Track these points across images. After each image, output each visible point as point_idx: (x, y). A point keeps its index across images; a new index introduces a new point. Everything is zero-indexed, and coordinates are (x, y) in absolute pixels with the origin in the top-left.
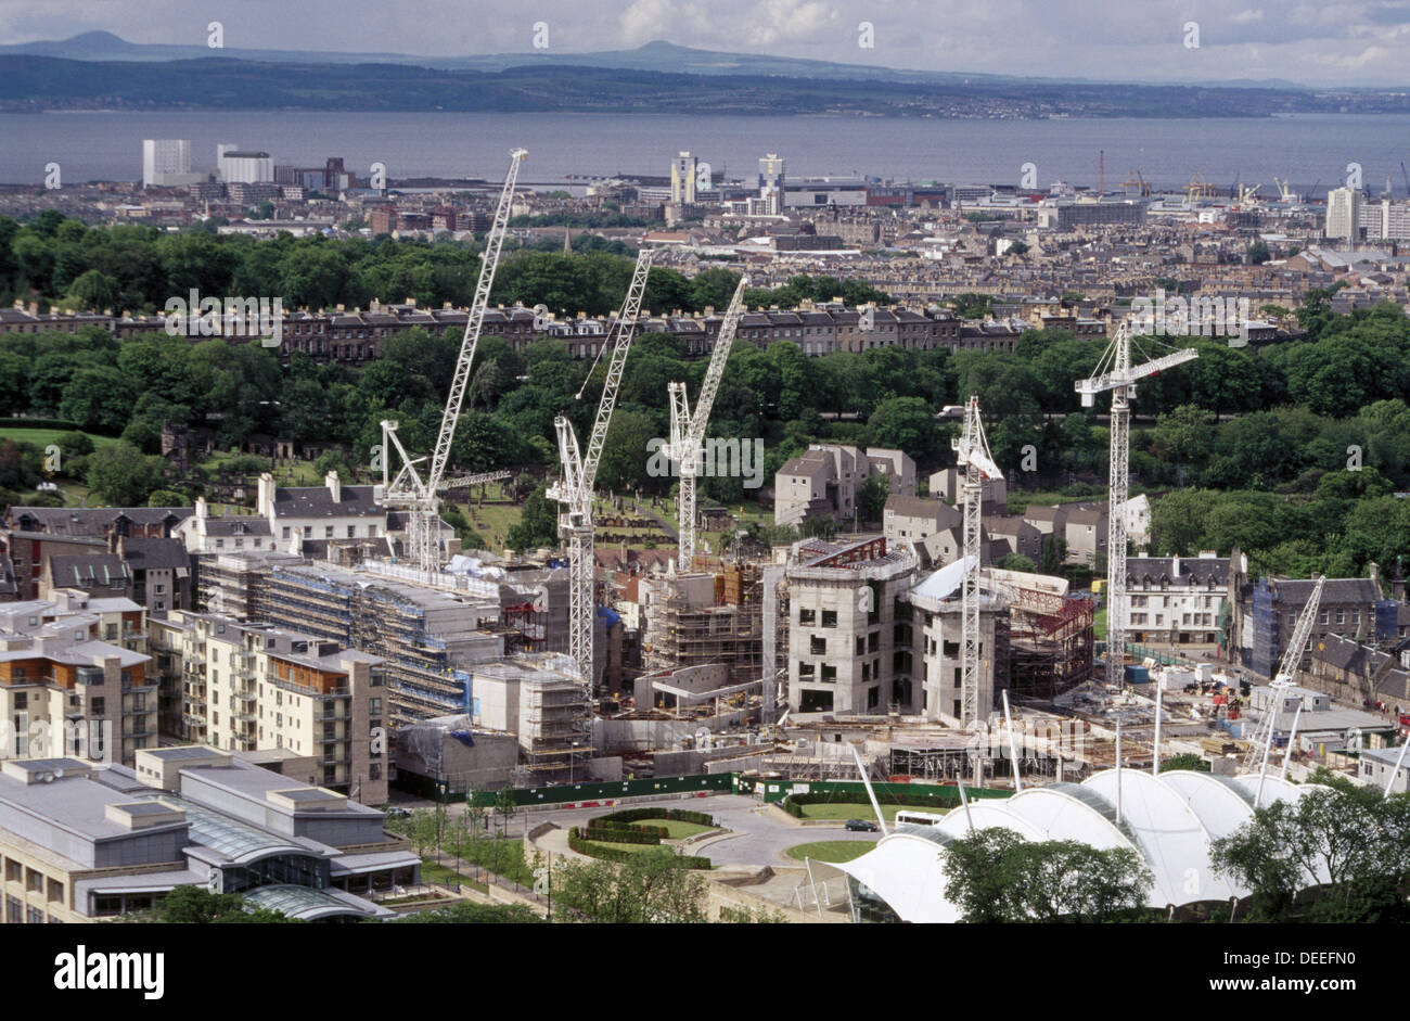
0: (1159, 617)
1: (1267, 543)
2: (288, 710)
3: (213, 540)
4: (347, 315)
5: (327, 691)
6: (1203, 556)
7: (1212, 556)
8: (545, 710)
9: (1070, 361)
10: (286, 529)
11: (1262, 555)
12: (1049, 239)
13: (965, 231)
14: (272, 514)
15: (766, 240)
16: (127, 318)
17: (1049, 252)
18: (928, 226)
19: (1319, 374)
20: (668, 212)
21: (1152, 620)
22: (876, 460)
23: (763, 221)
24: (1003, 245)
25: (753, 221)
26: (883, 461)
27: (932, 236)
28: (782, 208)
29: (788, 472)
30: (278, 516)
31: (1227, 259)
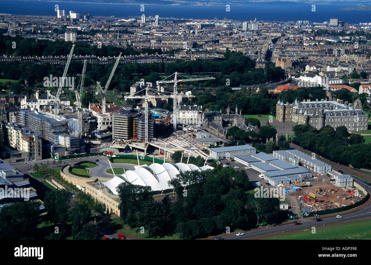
0: (187, 116)
1: (206, 103)
2: (24, 143)
3: (28, 103)
4: (63, 57)
5: (30, 141)
6: (195, 106)
7: (196, 106)
8: (71, 143)
9: (183, 66)
10: (40, 101)
11: (205, 105)
12: (199, 31)
13: (186, 29)
14: (38, 99)
15: (154, 30)
16: (24, 58)
17: (198, 33)
18: (180, 28)
19: (224, 67)
20: (141, 24)
21: (186, 116)
22: (148, 84)
23: (155, 26)
24: (191, 31)
25: (153, 26)
26: (149, 84)
27: (181, 30)
28: (159, 24)
29: (133, 87)
30: (39, 99)
31: (226, 34)
